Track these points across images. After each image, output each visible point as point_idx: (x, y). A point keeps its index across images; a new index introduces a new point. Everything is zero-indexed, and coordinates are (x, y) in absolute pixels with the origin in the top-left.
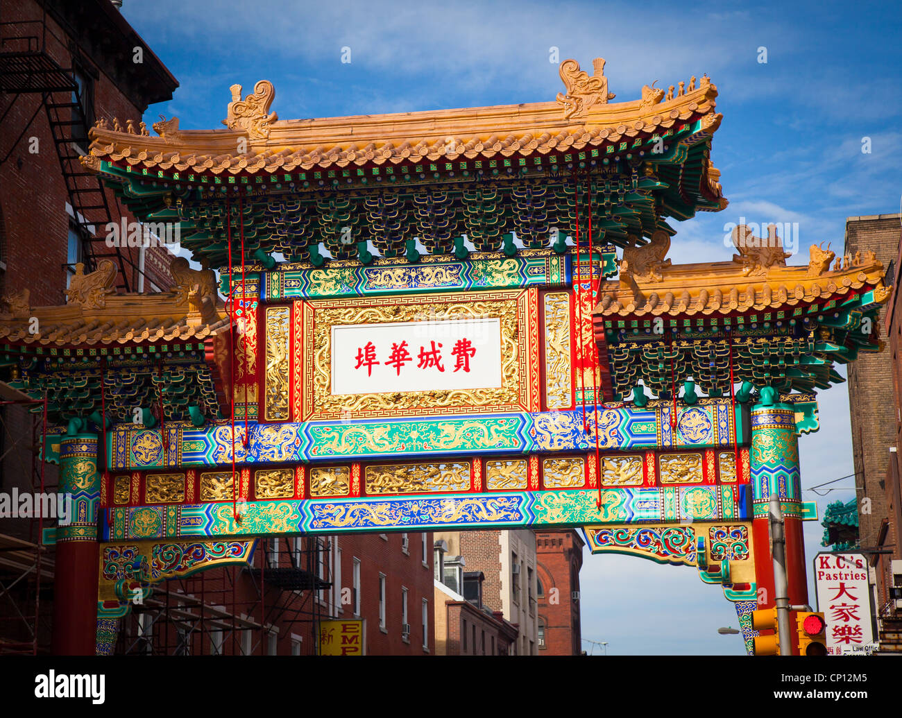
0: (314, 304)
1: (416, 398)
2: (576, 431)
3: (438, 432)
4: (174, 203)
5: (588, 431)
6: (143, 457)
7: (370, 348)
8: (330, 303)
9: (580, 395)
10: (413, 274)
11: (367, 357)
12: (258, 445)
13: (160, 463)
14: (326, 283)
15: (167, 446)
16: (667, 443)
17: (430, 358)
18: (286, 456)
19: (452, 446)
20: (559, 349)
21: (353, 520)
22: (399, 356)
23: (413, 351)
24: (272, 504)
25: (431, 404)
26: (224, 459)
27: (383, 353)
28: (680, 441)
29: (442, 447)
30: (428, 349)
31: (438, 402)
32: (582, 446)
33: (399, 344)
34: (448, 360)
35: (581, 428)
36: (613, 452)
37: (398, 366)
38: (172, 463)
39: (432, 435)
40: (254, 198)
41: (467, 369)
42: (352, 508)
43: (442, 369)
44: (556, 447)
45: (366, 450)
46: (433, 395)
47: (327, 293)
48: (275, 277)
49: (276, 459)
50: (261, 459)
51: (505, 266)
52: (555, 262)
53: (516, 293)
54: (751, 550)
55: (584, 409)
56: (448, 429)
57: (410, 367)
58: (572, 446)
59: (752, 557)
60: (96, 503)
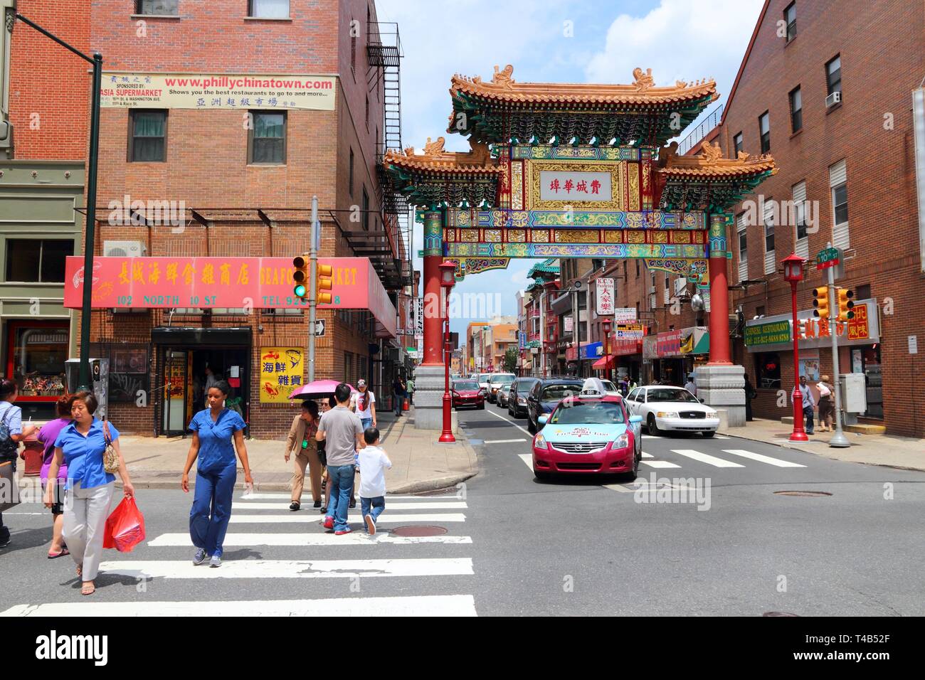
0: (534, 161)
1: (576, 203)
2: (643, 220)
3: (587, 218)
4: (481, 113)
5: (648, 221)
6: (462, 222)
7: (556, 181)
8: (540, 161)
9: (645, 206)
10: (576, 152)
11: (555, 185)
12: (511, 219)
13: (469, 225)
14: (539, 152)
15: (472, 218)
16: (679, 227)
17: (581, 187)
18: (524, 225)
19: (594, 223)
20: (634, 187)
21: (552, 252)
22: (569, 185)
23: (575, 184)
24: (518, 244)
25: (583, 206)
26: (497, 224)
27: (562, 184)
28: (684, 227)
29: (589, 224)
30: (581, 183)
31: (586, 206)
32: (646, 227)
33: (569, 180)
34: (590, 189)
35: (645, 219)
36: (658, 230)
37: (568, 190)
38: (475, 225)
39: (585, 219)
40: (514, 113)
41: (597, 193)
42: (552, 248)
43: (587, 192)
44: (636, 227)
45: (558, 224)
46: (584, 203)
47: (540, 157)
48: (517, 148)
49: (519, 226)
50: (513, 225)
51: (614, 151)
52: (634, 151)
53: (617, 162)
54: (708, 270)
55: (648, 212)
56: (591, 217)
57: (573, 190)
58: (642, 226)
59: (708, 272)
60: (442, 240)
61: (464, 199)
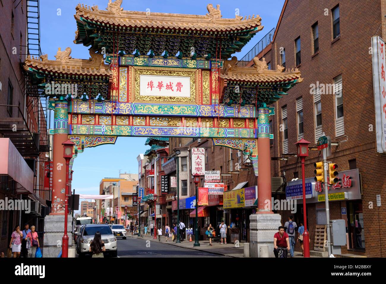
0: (135, 67)
1: (165, 98)
2: (212, 111)
3: (173, 109)
4: (98, 32)
5: (215, 112)
6: (83, 110)
7: (151, 82)
8: (140, 68)
9: (213, 101)
10: (166, 62)
11: (151, 85)
12: (119, 109)
13: (88, 112)
14: (139, 61)
15: (90, 108)
16: (237, 116)
17: (169, 87)
18: (127, 113)
19: (177, 113)
20: (206, 87)
21: (147, 133)
22: (160, 85)
23: (165, 85)
24: (123, 127)
25: (170, 100)
26: (108, 112)
27: (156, 84)
28: (240, 116)
29: (174, 113)
30: (169, 84)
31: (172, 100)
32: (214, 116)
33: (160, 82)
34: (175, 88)
35: (214, 110)
36: (222, 118)
37: (160, 88)
38: (92, 112)
39: (171, 109)
40: (121, 34)
41: (180, 91)
42: (147, 129)
43: (173, 90)
44: (206, 115)
45: (152, 113)
46: (171, 98)
47: (140, 65)
48: (124, 58)
49: (124, 113)
50: (120, 113)
51: (192, 62)
52: (206, 62)
53: (195, 70)
54: (257, 146)
55: (215, 105)
56: (176, 108)
57: (164, 89)
58: (211, 115)
59: (257, 148)
60: (68, 123)
61: (85, 93)
